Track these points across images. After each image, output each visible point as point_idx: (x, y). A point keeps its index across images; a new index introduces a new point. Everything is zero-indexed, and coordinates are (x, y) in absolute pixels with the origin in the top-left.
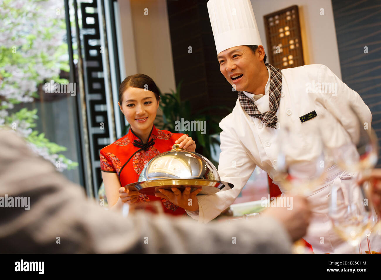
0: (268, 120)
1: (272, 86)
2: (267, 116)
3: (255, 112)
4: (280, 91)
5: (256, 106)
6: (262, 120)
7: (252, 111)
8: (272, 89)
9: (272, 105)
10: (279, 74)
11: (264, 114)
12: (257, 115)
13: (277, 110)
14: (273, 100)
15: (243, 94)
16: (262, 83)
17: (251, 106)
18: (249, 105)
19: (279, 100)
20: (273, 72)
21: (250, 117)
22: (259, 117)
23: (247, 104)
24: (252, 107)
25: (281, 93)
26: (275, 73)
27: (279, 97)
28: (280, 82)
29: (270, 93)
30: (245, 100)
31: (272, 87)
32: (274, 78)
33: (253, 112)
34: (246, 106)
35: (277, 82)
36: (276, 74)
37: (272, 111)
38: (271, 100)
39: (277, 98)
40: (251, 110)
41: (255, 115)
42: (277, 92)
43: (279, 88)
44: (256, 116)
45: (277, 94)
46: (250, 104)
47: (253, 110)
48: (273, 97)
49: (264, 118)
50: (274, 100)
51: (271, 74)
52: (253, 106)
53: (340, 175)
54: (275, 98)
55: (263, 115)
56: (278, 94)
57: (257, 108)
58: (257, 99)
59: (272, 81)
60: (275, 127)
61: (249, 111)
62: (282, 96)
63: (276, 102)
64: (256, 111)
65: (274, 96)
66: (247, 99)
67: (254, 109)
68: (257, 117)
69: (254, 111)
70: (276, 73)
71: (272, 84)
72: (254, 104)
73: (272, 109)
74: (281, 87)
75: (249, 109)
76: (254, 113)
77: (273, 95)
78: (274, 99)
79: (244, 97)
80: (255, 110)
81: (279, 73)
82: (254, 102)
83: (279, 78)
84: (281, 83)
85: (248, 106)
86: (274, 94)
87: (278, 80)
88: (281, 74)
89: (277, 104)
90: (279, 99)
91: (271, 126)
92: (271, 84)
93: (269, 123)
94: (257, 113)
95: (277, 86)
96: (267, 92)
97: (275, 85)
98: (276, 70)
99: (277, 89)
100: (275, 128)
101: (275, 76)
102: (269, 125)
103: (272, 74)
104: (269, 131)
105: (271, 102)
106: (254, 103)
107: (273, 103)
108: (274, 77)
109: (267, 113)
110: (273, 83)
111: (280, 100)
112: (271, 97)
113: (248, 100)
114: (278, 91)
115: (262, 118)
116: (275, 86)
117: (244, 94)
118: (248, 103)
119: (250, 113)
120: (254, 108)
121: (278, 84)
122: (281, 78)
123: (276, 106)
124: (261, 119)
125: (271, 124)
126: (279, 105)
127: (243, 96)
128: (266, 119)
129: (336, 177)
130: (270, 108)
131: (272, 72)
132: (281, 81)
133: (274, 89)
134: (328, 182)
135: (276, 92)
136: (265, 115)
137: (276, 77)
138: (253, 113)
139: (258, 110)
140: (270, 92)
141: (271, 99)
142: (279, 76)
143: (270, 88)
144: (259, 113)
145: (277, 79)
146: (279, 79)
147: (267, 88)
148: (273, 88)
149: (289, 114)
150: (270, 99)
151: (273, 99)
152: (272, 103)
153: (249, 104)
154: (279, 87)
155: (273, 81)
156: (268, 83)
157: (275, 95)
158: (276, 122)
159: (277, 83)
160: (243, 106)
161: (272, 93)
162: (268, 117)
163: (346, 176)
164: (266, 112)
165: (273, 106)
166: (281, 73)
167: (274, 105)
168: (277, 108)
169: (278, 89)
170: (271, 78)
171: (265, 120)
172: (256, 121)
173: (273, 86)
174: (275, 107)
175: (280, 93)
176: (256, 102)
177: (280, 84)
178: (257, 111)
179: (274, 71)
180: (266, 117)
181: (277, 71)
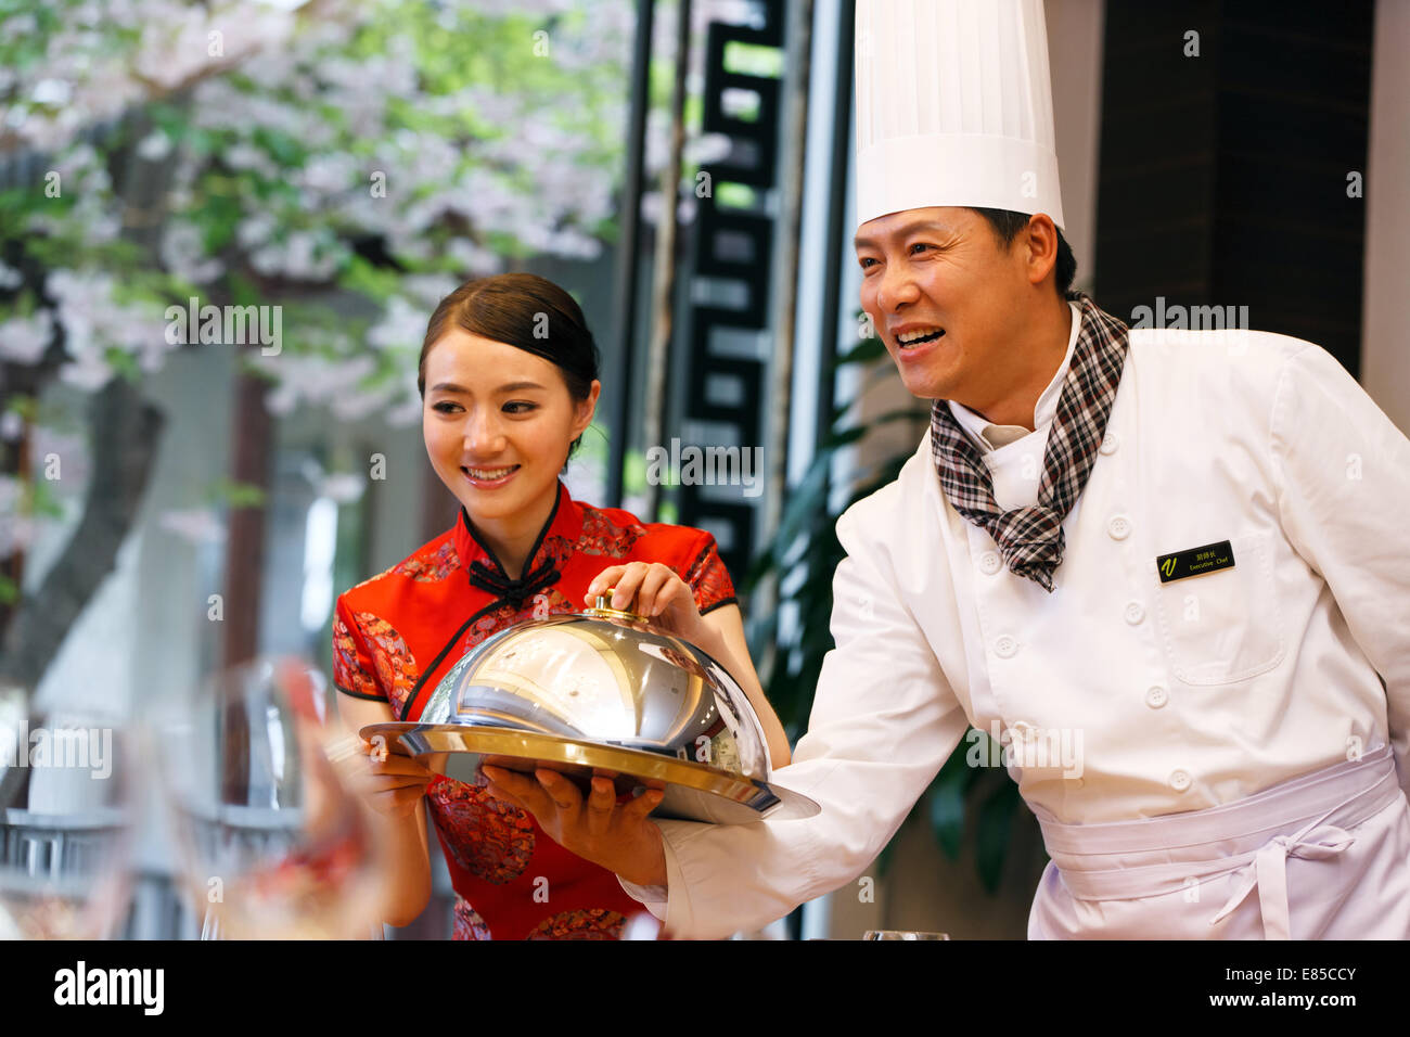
0: (1018, 546)
1: (1068, 399)
2: (1020, 527)
3: (976, 501)
4: (1102, 425)
5: (987, 472)
6: (997, 539)
7: (966, 495)
8: (1065, 414)
9: (1047, 482)
10: (1112, 351)
11: (1010, 516)
12: (981, 512)
13: (1068, 507)
14: (1056, 463)
15: (944, 413)
16: (1032, 380)
17: (963, 469)
18: (959, 463)
19: (1087, 466)
20: (1089, 341)
21: (957, 513)
22: (990, 524)
23: (951, 458)
24: (967, 475)
25: (1102, 435)
26: (1095, 343)
27: (1088, 454)
28: (1107, 385)
29: (1054, 430)
30: (949, 438)
31: (1066, 406)
32: (1087, 365)
33: (969, 500)
34: (947, 465)
35: (1097, 384)
36: (1097, 350)
37: (1042, 509)
38: (1048, 463)
39: (1078, 457)
40: (961, 489)
41: (973, 513)
42: (1085, 430)
43: (1099, 414)
44: (980, 518)
45: (1083, 438)
46: (963, 461)
47: (969, 491)
48: (1059, 449)
49: (1008, 532)
50: (1061, 465)
51: (1078, 346)
52: (972, 472)
53: (1289, 836)
54: (1070, 453)
55: (1005, 523)
56: (1089, 439)
57: (988, 483)
58: (997, 444)
59: (1073, 377)
60: (1045, 579)
61: (955, 492)
62: (1105, 447)
63: (1073, 471)
64: (979, 497)
65: (1067, 443)
66: (956, 435)
67: (972, 487)
68: (982, 524)
69: (972, 497)
70: (1099, 344)
71: (1070, 392)
72: (979, 462)
73: (1047, 501)
74: (1106, 409)
75: (956, 483)
76: (972, 505)
77: (1061, 442)
78: (1064, 457)
79: (948, 424)
80: (976, 492)
81: (1116, 345)
82: (985, 454)
83: (1109, 369)
84: (1111, 393)
85: (953, 467)
86: (1070, 435)
87: (1103, 379)
88: (1122, 353)
89: (1075, 483)
90: (1086, 460)
91: (1028, 572)
92: (1065, 392)
93: (1022, 560)
94: (982, 506)
95: (1089, 401)
96: (1046, 422)
97: (1080, 396)
98: (1107, 330)
99: (1087, 414)
100: (1044, 586)
101: (1094, 357)
102: (1020, 567)
103: (1083, 346)
104: (1021, 592)
105: (1047, 467)
106: (983, 458)
107: (1053, 475)
108: (1084, 359)
109: (1020, 516)
110: (1077, 386)
111: (1091, 467)
112: (1054, 448)
113: (959, 441)
114: (1092, 425)
115: (1000, 533)
116: (1083, 404)
117: (950, 413)
118: (954, 454)
119: (956, 501)
120: (976, 483)
121: (1099, 397)
122: (1120, 372)
123: (1067, 488)
124: (996, 534)
125: (1029, 564)
126: (1082, 485)
127: (945, 419)
128: (1012, 541)
129: (1270, 839)
130: (1040, 495)
131: (1083, 340)
132: (1114, 382)
133: (1075, 416)
134: (1230, 855)
135: (1079, 428)
136: (1013, 522)
137: (1096, 362)
138: (965, 504)
139: (990, 495)
140: (1053, 425)
141: (1052, 455)
142: (1110, 357)
143: (1060, 406)
144: (991, 509)
145: (1099, 370)
146: (1105, 372)
147: (1046, 408)
148: (1072, 408)
149: (1118, 535)
150: (1047, 455)
151: (1058, 456)
152: (1050, 474)
153: (957, 459)
154: (1100, 408)
155: (1079, 379)
156: (1057, 385)
157: (1074, 444)
158: (1053, 558)
159: (1095, 390)
160: (938, 461)
161: (1062, 433)
162: (1020, 532)
163: (1316, 847)
164: (1018, 511)
165: (1051, 490)
166: (1125, 346)
167: (1062, 485)
168: (1069, 498)
169: (1094, 417)
170: (1074, 363)
171: (1009, 543)
172: (979, 537)
173: (1074, 400)
174: (1064, 495)
175: (1096, 434)
176: (994, 458)
177: (1104, 398)
178: (984, 498)
179: (1092, 333)
180: (1015, 532)
181: (1110, 337)
